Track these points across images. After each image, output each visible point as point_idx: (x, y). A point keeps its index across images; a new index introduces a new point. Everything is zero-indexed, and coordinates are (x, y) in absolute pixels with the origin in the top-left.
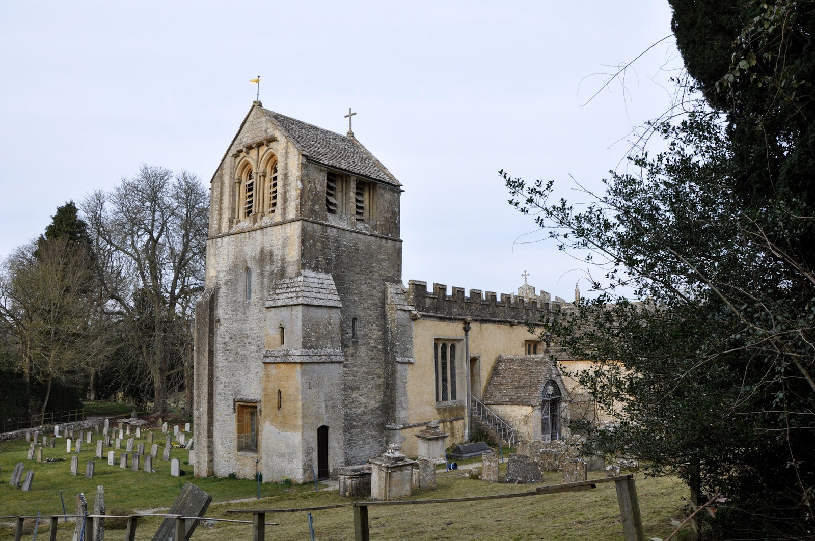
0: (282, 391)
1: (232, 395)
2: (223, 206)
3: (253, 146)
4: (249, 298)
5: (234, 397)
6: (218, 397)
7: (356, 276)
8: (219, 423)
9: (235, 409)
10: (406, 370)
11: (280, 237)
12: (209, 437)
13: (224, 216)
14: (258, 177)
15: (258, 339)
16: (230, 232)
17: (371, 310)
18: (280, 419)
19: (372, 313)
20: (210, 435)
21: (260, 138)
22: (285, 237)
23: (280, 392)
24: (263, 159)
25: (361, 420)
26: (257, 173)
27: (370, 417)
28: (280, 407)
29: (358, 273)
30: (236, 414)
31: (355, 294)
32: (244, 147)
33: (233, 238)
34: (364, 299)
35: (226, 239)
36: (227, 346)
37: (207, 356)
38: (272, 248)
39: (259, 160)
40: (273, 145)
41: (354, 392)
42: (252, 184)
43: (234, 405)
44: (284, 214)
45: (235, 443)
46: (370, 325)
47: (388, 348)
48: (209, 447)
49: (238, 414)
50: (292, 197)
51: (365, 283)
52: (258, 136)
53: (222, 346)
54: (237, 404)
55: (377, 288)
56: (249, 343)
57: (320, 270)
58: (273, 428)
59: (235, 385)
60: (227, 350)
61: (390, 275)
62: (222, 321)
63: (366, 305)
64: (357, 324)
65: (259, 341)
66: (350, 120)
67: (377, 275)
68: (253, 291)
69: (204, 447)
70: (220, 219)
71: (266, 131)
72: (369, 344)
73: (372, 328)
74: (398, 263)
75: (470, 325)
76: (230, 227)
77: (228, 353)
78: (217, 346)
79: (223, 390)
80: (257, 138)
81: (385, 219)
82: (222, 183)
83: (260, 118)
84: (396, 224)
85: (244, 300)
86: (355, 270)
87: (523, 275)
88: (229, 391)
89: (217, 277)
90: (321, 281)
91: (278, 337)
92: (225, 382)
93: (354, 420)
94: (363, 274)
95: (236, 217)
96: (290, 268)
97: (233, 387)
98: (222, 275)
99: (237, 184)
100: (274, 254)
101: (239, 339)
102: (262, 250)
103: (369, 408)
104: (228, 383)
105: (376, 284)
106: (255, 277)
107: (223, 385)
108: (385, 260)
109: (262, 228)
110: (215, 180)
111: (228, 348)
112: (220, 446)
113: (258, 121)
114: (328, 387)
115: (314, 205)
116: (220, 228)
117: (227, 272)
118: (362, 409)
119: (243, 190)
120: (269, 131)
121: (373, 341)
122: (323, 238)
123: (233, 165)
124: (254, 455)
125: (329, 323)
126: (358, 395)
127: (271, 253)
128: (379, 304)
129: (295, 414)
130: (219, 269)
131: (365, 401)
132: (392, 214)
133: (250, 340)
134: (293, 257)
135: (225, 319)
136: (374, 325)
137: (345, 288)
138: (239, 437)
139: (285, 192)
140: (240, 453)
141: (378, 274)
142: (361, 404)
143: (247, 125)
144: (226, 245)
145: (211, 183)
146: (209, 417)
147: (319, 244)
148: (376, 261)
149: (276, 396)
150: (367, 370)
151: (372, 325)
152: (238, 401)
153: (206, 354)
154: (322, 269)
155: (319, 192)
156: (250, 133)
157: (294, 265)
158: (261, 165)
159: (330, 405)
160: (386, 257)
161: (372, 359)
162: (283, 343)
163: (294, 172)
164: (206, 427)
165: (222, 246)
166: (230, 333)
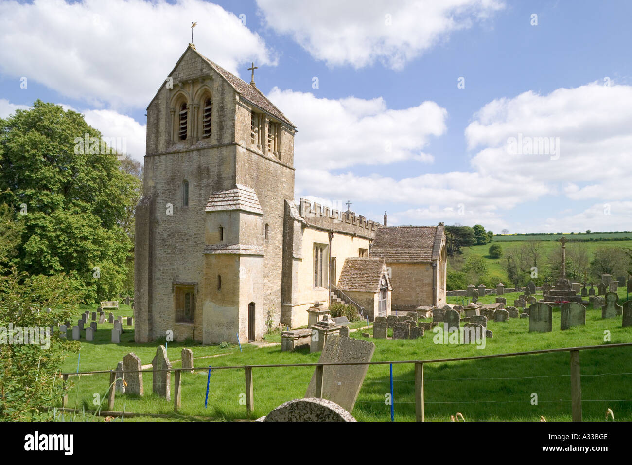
0: (222, 276)
1: (170, 279)
2: (160, 130)
3: (189, 82)
4: (186, 204)
5: (172, 281)
6: (157, 281)
7: (269, 192)
8: (157, 301)
9: (173, 290)
10: (298, 264)
11: (216, 157)
12: (149, 312)
13: (161, 138)
14: (193, 108)
15: (196, 236)
16: (168, 151)
17: (276, 219)
18: (219, 297)
19: (277, 221)
20: (150, 311)
21: (195, 75)
22: (220, 158)
23: (219, 277)
24: (198, 94)
25: (268, 299)
26: (192, 105)
27: (274, 297)
28: (219, 288)
29: (269, 190)
30: (174, 294)
31: (268, 206)
32: (180, 82)
33: (170, 156)
34: (273, 210)
35: (163, 157)
36: (165, 241)
37: (148, 249)
38: (209, 165)
39: (194, 94)
40: (207, 82)
42: (186, 113)
43: (173, 287)
44: (220, 139)
45: (173, 316)
46: (275, 229)
47: (286, 248)
48: (149, 320)
49: (176, 293)
50: (228, 126)
51: (274, 198)
52: (194, 74)
53: (160, 241)
54: (175, 286)
55: (280, 203)
56: (187, 240)
57: (248, 185)
58: (212, 304)
59: (174, 272)
60: (166, 245)
61: (287, 194)
62: (161, 222)
63: (274, 215)
64: (269, 228)
65: (197, 238)
66: (253, 72)
67: (280, 193)
68: (191, 199)
69: (145, 320)
70: (157, 140)
71: (201, 70)
72: (275, 244)
73: (277, 232)
74: (292, 185)
75: (334, 234)
76: (167, 148)
77: (166, 247)
78: (156, 241)
79: (161, 275)
80: (192, 76)
81: (285, 151)
82: (159, 111)
83: (195, 59)
84: (291, 156)
85: (182, 206)
86: (268, 187)
87: (347, 204)
88: (167, 276)
89: (155, 187)
90: (249, 193)
91: (217, 234)
92: (164, 270)
94: (272, 192)
95: (172, 139)
96: (226, 182)
97: (172, 273)
98: (159, 186)
99: (172, 113)
100: (211, 170)
101: (177, 236)
102: (199, 167)
103: (274, 291)
104: (167, 270)
105: (279, 200)
106: (191, 188)
107: (162, 272)
108: (285, 182)
109: (198, 150)
110: (151, 108)
111: (167, 243)
112: (158, 319)
113: (193, 61)
114: (255, 274)
115: (244, 134)
116: (157, 147)
117: (165, 184)
118: (270, 291)
119: (177, 118)
120: (204, 70)
121: (277, 242)
122: (250, 161)
123: (168, 96)
124: (191, 325)
125: (256, 226)
126: (267, 281)
127: (208, 169)
128: (281, 215)
129: (233, 293)
130: (157, 181)
131: (271, 285)
132: (289, 148)
133: (187, 237)
134: (228, 173)
135: (164, 221)
137: (261, 201)
138: (176, 311)
139: (221, 122)
140: (177, 324)
142: (269, 287)
143: (183, 63)
144: (164, 162)
145: (147, 110)
146: (149, 297)
147: (247, 165)
148: (280, 182)
149: (217, 280)
150: (273, 263)
151: (277, 230)
152: (177, 284)
153: (147, 248)
155: (247, 124)
156: (185, 71)
157: (229, 180)
158: (196, 98)
159: (256, 287)
160: (286, 180)
161: (276, 255)
162: (222, 240)
163: (229, 106)
164: (147, 304)
165: (160, 162)
166: (168, 232)
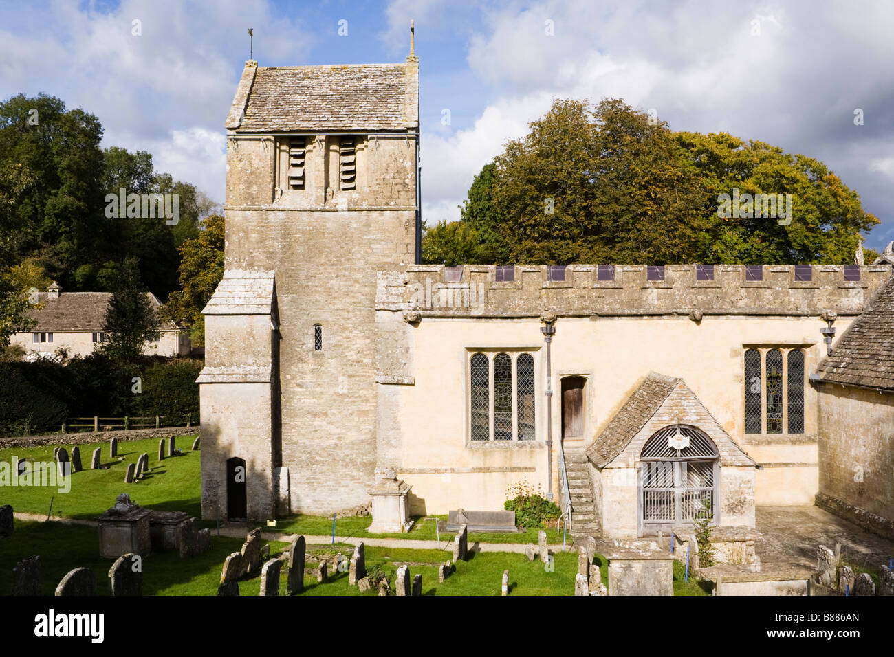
7: (321, 268)
10: (396, 394)
17: (348, 311)
19: (351, 315)
25: (330, 454)
27: (347, 452)
31: (319, 292)
34: (335, 298)
41: (317, 419)
46: (347, 332)
51: (337, 276)
55: (361, 281)
57: (256, 268)
61: (388, 260)
63: (339, 306)
64: (324, 331)
67: (360, 264)
72: (346, 356)
73: (351, 335)
75: (558, 325)
81: (381, 182)
84: (405, 186)
86: (317, 260)
90: (251, 282)
93: (317, 454)
94: (333, 265)
103: (347, 441)
105: (358, 275)
108: (376, 241)
115: (249, 187)
118: (333, 441)
121: (352, 353)
122: (262, 226)
125: (251, 334)
126: (325, 423)
128: (366, 303)
131: (338, 431)
132: (397, 172)
136: (356, 332)
137: (299, 287)
141: (363, 262)
142: (330, 434)
147: (254, 235)
148: (360, 243)
151: (351, 332)
154: (259, 266)
155: (257, 169)
159: (247, 434)
160: (380, 236)
